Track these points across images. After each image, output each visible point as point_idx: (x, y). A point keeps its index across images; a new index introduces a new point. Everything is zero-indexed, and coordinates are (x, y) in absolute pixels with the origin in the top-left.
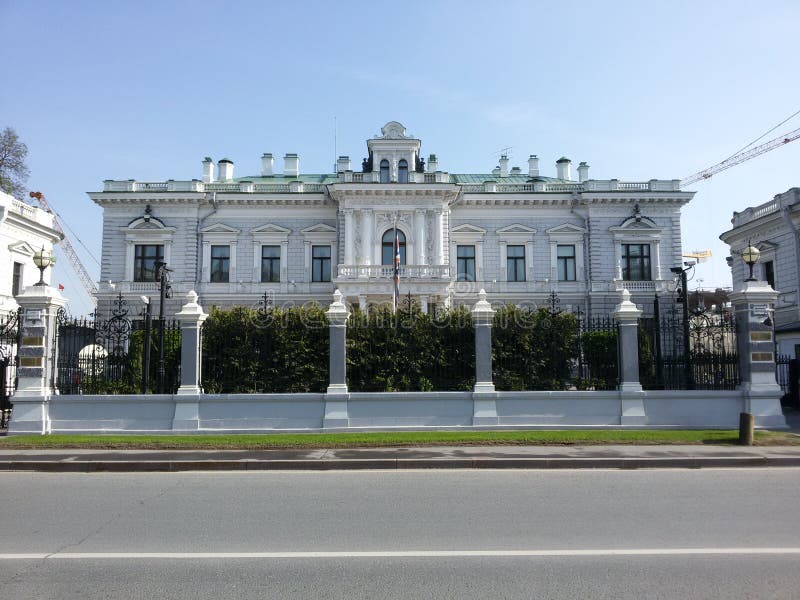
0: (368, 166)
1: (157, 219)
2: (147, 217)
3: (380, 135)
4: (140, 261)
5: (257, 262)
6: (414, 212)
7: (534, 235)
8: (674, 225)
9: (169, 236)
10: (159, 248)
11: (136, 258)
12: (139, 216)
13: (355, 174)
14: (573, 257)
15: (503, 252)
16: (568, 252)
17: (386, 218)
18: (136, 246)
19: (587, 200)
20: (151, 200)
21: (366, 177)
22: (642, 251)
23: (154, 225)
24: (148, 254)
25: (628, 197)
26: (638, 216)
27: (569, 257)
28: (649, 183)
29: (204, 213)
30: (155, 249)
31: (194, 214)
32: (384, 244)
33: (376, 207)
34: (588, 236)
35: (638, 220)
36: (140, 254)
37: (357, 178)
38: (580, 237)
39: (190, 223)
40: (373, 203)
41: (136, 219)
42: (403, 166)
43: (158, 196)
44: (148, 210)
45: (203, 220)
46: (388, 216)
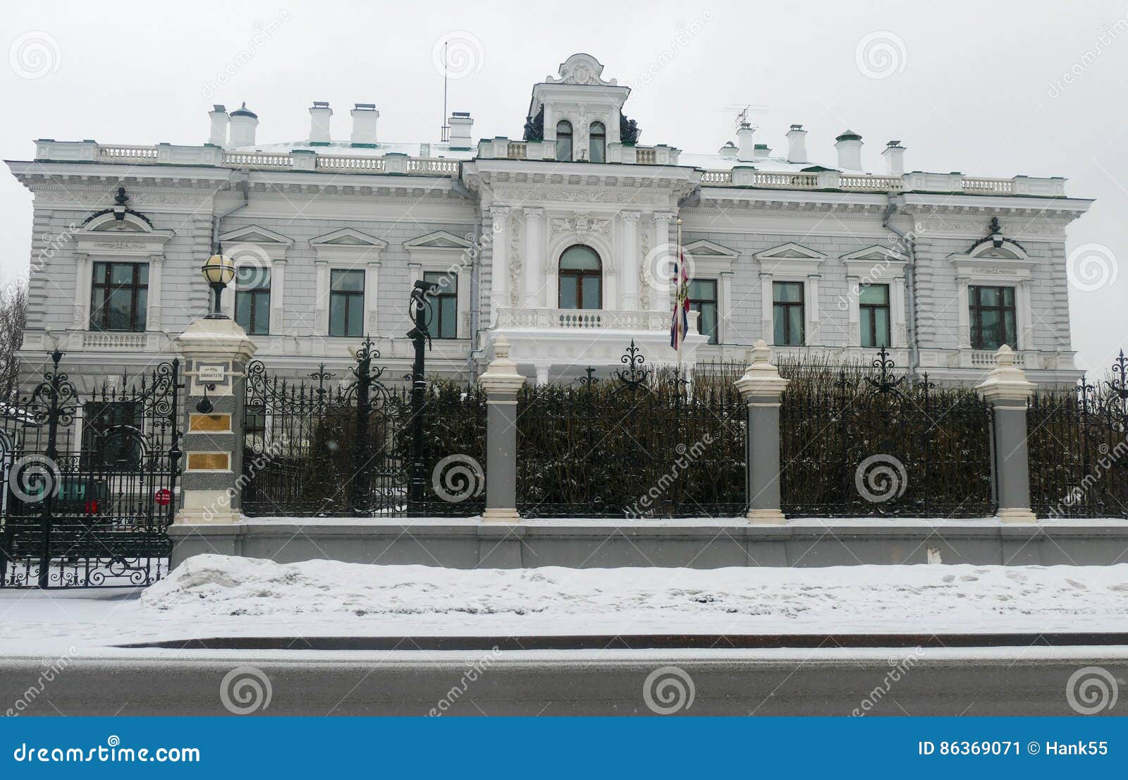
0: (534, 131)
1: (138, 214)
2: (120, 209)
3: (557, 77)
4: (101, 293)
5: (322, 299)
6: (618, 217)
7: (820, 264)
8: (1057, 254)
9: (158, 248)
10: (138, 268)
11: (95, 286)
12: (102, 208)
13: (512, 145)
14: (887, 307)
15: (768, 295)
16: (877, 297)
17: (567, 226)
18: (95, 264)
19: (914, 207)
20: (127, 179)
21: (533, 151)
22: (1001, 299)
23: (130, 224)
24: (117, 279)
25: (981, 203)
26: (997, 238)
27: (880, 307)
28: (1013, 181)
29: (226, 205)
30: (130, 269)
31: (204, 207)
32: (563, 273)
33: (550, 205)
34: (911, 268)
35: (997, 244)
36: (101, 280)
37: (514, 152)
38: (900, 271)
39: (200, 225)
40: (544, 197)
41: (100, 213)
42: (598, 135)
43: (141, 173)
44: (122, 198)
45: (224, 219)
46: (572, 221)
